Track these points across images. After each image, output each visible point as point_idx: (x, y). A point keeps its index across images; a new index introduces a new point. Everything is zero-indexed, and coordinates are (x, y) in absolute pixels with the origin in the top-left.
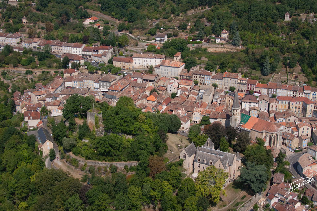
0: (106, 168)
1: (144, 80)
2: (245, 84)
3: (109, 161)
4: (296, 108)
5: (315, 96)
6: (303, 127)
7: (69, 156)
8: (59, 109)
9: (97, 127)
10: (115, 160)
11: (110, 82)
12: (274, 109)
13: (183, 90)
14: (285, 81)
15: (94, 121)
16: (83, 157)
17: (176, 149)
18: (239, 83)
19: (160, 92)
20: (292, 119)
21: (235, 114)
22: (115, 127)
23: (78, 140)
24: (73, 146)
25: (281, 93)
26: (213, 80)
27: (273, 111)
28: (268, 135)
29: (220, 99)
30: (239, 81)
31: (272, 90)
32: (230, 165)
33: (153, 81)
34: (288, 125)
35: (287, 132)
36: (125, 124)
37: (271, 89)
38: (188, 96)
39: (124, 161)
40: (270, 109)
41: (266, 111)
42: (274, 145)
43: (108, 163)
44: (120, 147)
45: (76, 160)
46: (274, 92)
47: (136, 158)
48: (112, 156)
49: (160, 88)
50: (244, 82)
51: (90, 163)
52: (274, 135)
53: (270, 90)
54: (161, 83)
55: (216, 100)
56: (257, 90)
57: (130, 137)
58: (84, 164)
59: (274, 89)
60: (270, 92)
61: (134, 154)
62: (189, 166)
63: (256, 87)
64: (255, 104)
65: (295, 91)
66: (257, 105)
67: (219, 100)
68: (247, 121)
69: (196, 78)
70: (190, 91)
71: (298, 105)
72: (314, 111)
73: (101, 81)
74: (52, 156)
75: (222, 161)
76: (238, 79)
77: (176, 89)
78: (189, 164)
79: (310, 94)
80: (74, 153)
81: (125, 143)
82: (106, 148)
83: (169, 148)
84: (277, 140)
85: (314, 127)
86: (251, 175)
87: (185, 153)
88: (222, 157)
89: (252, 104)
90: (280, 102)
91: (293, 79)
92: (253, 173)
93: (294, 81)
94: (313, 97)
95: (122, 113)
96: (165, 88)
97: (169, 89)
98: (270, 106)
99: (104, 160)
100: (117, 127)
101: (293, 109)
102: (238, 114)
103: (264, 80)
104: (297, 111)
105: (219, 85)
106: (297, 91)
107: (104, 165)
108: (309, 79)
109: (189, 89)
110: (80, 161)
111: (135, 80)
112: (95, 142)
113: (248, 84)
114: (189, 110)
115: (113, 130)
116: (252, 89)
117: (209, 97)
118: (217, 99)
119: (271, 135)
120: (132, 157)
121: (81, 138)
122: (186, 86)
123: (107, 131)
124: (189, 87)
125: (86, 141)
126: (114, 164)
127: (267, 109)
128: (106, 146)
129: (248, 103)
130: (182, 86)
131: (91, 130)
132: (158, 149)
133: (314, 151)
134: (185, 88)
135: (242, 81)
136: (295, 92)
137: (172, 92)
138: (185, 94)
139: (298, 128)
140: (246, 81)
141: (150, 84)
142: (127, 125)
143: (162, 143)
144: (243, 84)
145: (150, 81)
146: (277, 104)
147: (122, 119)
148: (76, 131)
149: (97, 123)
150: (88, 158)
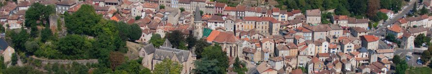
0: (68, 65)
1: (107, 3)
2: (213, 8)
3: (71, 59)
4: (262, 28)
5: (283, 18)
6: (266, 42)
7: (32, 59)
8: (18, 23)
9: (60, 29)
10: (77, 58)
11: (70, 6)
12: (240, 28)
13: (148, 12)
14: (255, 5)
15: (56, 24)
16: (46, 57)
17: (137, 51)
18: (206, 7)
19: (124, 15)
20: (256, 36)
21: (197, 27)
22: (78, 28)
23: (41, 43)
24: (35, 49)
25: (248, 14)
26: (180, 4)
27: (239, 31)
28: (229, 46)
29: (186, 20)
30: (207, 5)
31: (241, 13)
32: (186, 61)
33: (115, 4)
34: (252, 42)
35: (250, 47)
36: (87, 25)
37: (240, 11)
38: (153, 18)
39: (86, 59)
40: (236, 29)
41: (232, 31)
42: (235, 55)
43: (70, 61)
44: (82, 45)
45: (39, 60)
46: (242, 15)
47: (98, 55)
48: (74, 54)
49: (123, 11)
50: (212, 5)
51: (53, 62)
52: (234, 45)
53: (238, 12)
54: (124, 6)
55: (182, 22)
56: (225, 13)
57: (92, 38)
58: (47, 63)
59: (242, 12)
60: (238, 15)
61: (96, 52)
62: (148, 64)
63: (224, 11)
64: (221, 24)
65: (263, 13)
66: (223, 25)
67: (184, 21)
68: (209, 35)
69: (162, 3)
70: (155, 13)
71: (264, 25)
72: (280, 30)
73: (60, 5)
74: (14, 60)
75: (178, 56)
76: (206, 2)
77: (140, 12)
78: (148, 62)
79: (278, 16)
80: (37, 56)
81: (87, 43)
82: (69, 46)
83: (129, 50)
84: (237, 50)
85: (276, 42)
86: (203, 67)
87: (144, 51)
88: (177, 53)
89: (218, 24)
90: (247, 22)
91: (263, 3)
92: (206, 64)
93: (264, 5)
94: (282, 19)
95: (84, 15)
96: (129, 11)
97: (133, 12)
98: (236, 26)
99: (67, 58)
100: (79, 27)
101: (259, 29)
102: (199, 28)
103: (233, 4)
104: (264, 31)
105: (187, 9)
106: (265, 13)
107: (67, 63)
108: (279, 3)
109: (154, 11)
110: (43, 61)
111: (96, 4)
112: (58, 43)
113: (216, 8)
114: (152, 28)
115: (76, 30)
116: (220, 12)
117: (174, 18)
118: (183, 20)
119: (231, 45)
120: (93, 55)
121: (43, 41)
122: (150, 9)
123: (69, 32)
124: (154, 9)
125: (49, 43)
126: (77, 61)
127: (233, 28)
128: (69, 44)
129: (214, 23)
130: (147, 9)
131: (54, 33)
132: (119, 48)
133: (274, 61)
134: (150, 10)
135: (210, 4)
136: (263, 15)
137: (136, 16)
138: (149, 16)
139: (261, 44)
140: (213, 4)
141: (113, 8)
142: (89, 27)
143: (122, 42)
144: (211, 7)
145: (112, 4)
146: (243, 24)
147: (84, 20)
148: (38, 36)
149: (59, 25)
150: (52, 58)
